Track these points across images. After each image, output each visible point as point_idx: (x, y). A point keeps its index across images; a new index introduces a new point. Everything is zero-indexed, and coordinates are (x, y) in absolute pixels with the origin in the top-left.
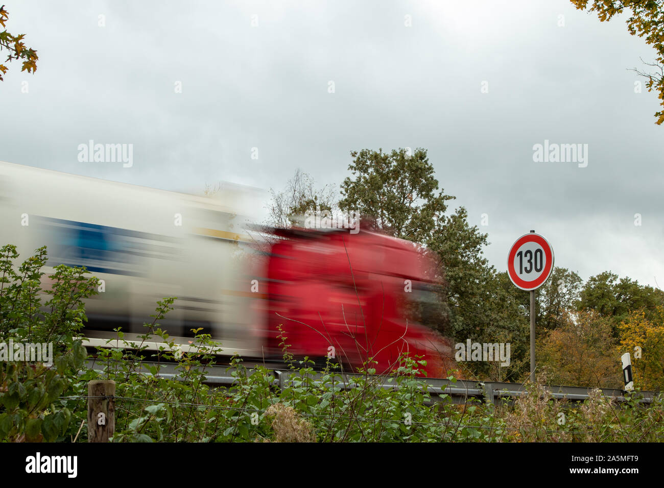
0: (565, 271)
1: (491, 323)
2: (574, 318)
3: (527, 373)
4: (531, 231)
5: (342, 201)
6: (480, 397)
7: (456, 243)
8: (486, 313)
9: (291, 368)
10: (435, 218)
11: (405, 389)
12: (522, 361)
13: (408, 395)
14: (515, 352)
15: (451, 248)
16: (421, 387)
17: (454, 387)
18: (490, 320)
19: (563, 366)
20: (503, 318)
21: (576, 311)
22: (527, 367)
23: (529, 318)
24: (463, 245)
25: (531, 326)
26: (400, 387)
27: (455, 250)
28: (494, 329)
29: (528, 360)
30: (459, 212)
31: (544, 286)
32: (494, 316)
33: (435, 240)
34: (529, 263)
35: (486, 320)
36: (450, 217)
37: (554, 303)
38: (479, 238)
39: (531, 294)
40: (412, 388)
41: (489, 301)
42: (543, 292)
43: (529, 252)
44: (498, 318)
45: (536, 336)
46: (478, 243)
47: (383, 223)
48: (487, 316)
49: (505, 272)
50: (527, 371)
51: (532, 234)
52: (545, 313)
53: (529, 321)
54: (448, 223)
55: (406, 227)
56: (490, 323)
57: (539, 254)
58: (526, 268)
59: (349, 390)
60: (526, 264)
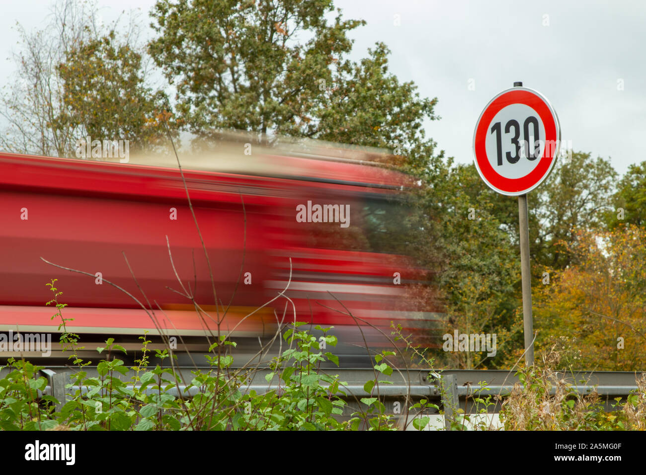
0: (586, 156)
1: (447, 261)
2: (602, 244)
3: (519, 351)
4: (516, 84)
5: (154, 42)
6: (435, 399)
7: (373, 114)
8: (437, 244)
9: (75, 362)
10: (332, 67)
11: (297, 390)
12: (509, 330)
13: (302, 403)
14: (495, 313)
15: (363, 123)
16: (328, 387)
17: (388, 384)
18: (445, 256)
19: (584, 335)
20: (469, 251)
21: (606, 230)
22: (519, 340)
23: (519, 249)
24: (389, 118)
25: (523, 265)
26: (288, 389)
27: (373, 126)
28: (453, 273)
29: (520, 328)
30: (376, 52)
31: (544, 187)
32: (451, 248)
33: (333, 108)
34: (514, 145)
35: (438, 256)
36: (359, 64)
37: (565, 218)
38: (418, 104)
39: (521, 203)
40: (310, 388)
41: (442, 219)
42: (545, 197)
43: (513, 123)
44: (459, 250)
45: (533, 281)
46: (417, 114)
47: (234, 81)
48: (439, 249)
49: (471, 164)
50: (519, 347)
51: (518, 88)
52: (549, 238)
53: (518, 253)
54: (356, 76)
55: (278, 86)
56: (444, 262)
57: (531, 126)
58: (508, 154)
59: (190, 398)
60: (508, 146)
